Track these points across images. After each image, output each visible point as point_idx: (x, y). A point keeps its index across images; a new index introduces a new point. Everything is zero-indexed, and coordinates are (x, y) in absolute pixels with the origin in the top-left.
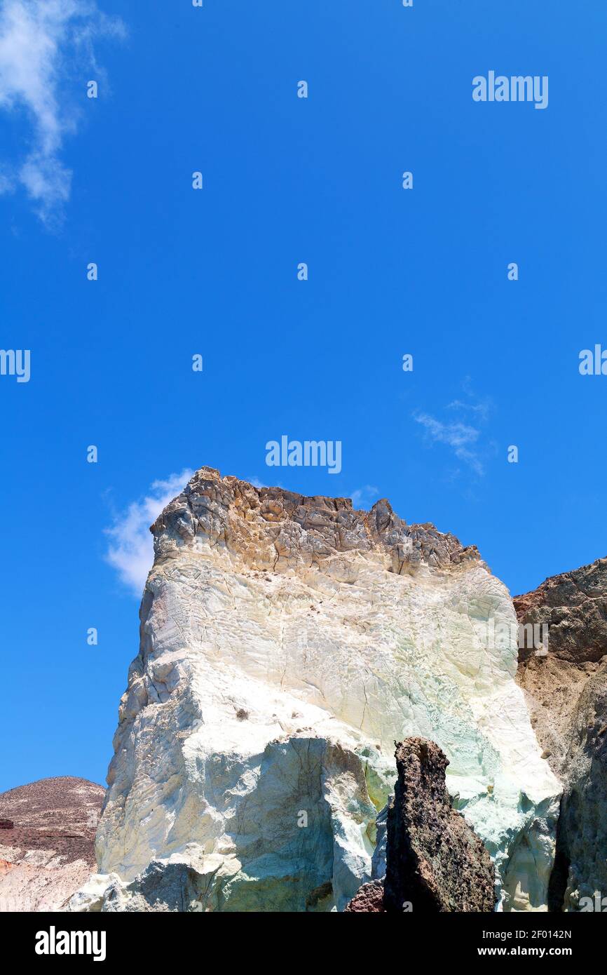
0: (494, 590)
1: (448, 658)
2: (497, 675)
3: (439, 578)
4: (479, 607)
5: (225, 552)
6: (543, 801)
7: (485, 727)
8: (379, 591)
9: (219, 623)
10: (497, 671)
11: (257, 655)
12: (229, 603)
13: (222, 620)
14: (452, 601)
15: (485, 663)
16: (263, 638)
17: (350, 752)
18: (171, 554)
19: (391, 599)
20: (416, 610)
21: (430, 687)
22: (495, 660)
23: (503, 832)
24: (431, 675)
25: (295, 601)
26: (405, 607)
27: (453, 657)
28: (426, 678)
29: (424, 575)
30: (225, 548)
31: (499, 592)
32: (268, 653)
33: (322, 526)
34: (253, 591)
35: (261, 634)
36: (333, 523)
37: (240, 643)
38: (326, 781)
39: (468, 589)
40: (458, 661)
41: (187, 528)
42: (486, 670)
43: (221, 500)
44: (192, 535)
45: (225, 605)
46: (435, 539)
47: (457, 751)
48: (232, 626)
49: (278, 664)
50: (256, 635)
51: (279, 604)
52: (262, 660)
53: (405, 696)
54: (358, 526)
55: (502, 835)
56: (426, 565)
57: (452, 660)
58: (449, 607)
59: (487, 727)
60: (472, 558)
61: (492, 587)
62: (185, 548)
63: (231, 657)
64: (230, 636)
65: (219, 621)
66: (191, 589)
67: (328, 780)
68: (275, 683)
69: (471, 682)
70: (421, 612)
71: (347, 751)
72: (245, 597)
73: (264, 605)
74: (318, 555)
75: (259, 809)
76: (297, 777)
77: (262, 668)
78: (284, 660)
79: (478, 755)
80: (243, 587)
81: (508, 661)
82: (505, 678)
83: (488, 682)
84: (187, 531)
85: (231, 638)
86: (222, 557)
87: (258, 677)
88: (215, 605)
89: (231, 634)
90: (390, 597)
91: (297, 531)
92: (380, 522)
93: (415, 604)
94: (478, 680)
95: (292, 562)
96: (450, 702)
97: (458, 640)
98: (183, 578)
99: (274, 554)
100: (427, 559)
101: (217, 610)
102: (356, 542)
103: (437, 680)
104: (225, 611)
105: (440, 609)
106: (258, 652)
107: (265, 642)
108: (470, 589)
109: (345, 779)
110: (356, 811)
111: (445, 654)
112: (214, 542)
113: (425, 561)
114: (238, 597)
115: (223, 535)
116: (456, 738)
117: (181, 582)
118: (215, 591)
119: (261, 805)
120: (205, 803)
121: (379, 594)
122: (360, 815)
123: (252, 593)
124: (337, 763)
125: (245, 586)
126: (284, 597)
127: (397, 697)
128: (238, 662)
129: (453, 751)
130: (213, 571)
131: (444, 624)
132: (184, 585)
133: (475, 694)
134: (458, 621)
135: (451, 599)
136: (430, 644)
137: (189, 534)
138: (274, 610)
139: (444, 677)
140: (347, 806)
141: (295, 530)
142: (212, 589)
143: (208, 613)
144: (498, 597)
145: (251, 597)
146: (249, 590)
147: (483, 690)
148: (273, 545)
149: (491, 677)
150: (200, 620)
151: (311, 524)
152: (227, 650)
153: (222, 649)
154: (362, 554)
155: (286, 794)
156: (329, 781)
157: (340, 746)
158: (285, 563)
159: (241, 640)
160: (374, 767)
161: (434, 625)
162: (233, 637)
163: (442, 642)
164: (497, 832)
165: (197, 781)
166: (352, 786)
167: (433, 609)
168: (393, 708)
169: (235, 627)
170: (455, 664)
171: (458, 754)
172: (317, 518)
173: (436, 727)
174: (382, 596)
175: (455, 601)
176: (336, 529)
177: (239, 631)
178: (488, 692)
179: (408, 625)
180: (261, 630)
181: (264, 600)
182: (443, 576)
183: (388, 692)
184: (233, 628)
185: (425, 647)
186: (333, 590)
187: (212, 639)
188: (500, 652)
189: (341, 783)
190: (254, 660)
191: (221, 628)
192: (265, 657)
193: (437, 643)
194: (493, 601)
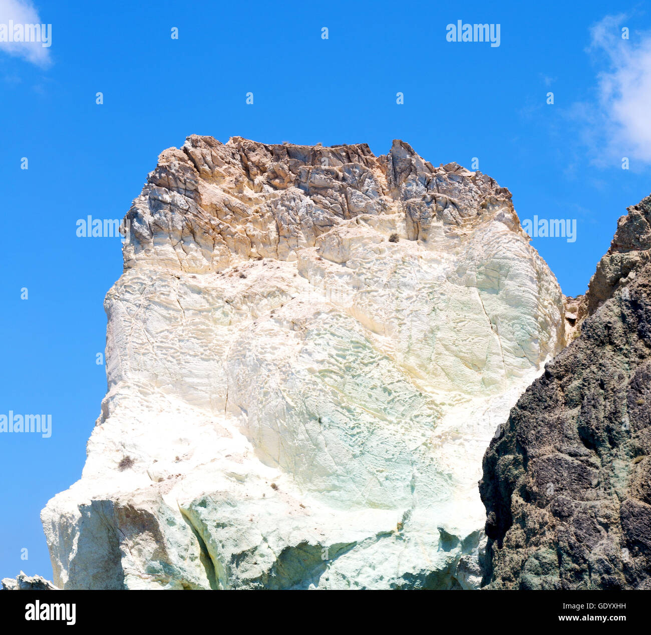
0: (501, 253)
1: (447, 349)
2: (510, 364)
3: (451, 240)
4: (487, 276)
5: (192, 249)
6: (470, 536)
7: (457, 441)
8: (363, 273)
9: (158, 347)
10: (512, 360)
11: (196, 380)
12: (176, 318)
13: (162, 342)
14: (457, 271)
15: (494, 351)
16: (203, 359)
17: (146, 511)
18: (130, 263)
19: (377, 281)
20: (406, 292)
21: (377, 399)
22: (507, 344)
23: (393, 579)
24: (379, 385)
25: (265, 301)
26: (393, 290)
27: (454, 348)
28: (372, 389)
29: (436, 239)
30: (192, 245)
31: (509, 254)
32: (208, 377)
33: (326, 188)
34: (210, 298)
35: (202, 354)
36: (337, 183)
37: (177, 367)
38: (122, 544)
39: (476, 254)
40: (461, 351)
41: (141, 231)
42: (495, 360)
43: (182, 186)
44: (148, 237)
45: (171, 322)
46: (457, 185)
47: (387, 479)
48: (171, 348)
49: (220, 388)
50: (195, 356)
51: (244, 307)
52: (203, 385)
53: (313, 421)
54: (366, 182)
55: (392, 581)
56: (441, 223)
57: (452, 352)
58: (453, 281)
59: (461, 440)
60: (493, 206)
61: (501, 248)
62: (142, 254)
63: (170, 385)
64: (168, 361)
65: (159, 344)
66: (135, 308)
67: (124, 542)
68: (219, 411)
69: (478, 377)
70: (413, 293)
71: (141, 510)
72: (198, 307)
73: (223, 313)
74: (321, 228)
75: (85, 573)
76: (107, 540)
77: (203, 394)
78: (225, 383)
79: (410, 482)
80: (196, 296)
81: (523, 343)
82: (522, 367)
83: (497, 375)
84: (141, 234)
85: (169, 363)
86: (189, 256)
87: (200, 405)
88: (157, 325)
89: (170, 358)
90: (376, 279)
91: (297, 201)
92: (398, 170)
93: (405, 285)
94: (487, 374)
95: (292, 242)
96: (403, 415)
97: (462, 324)
98: (127, 296)
99: (274, 235)
100: (440, 215)
101: (159, 331)
102: (363, 204)
103: (385, 390)
104: (168, 330)
105: (440, 285)
106: (197, 376)
107: (206, 363)
108: (478, 253)
109: (143, 540)
110: (158, 572)
111: (443, 345)
112: (175, 241)
113: (439, 219)
114: (188, 309)
115: (187, 230)
116: (388, 463)
117: (126, 300)
118: (156, 308)
119: (86, 569)
120: (60, 566)
121: (362, 278)
122: (164, 576)
123: (207, 301)
124: (134, 523)
125: (199, 293)
126: (250, 298)
127: (305, 423)
128: (178, 390)
129: (381, 480)
130: (157, 283)
131: (442, 305)
132: (129, 304)
133: (482, 392)
134: (464, 298)
135: (456, 269)
136: (421, 336)
137: (144, 237)
138: (237, 317)
139: (399, 384)
140: (145, 568)
141: (294, 200)
142: (153, 306)
143: (149, 336)
144: (505, 261)
145: (207, 306)
146: (204, 298)
147: (491, 387)
148: (274, 222)
149: (501, 368)
150: (138, 346)
151: (315, 188)
152: (165, 378)
153: (160, 378)
154: (366, 220)
155: (103, 557)
156: (124, 544)
157: (132, 507)
158: (285, 244)
159: (179, 364)
160: (206, 520)
161: (427, 309)
162: (171, 362)
163: (439, 330)
164: (386, 579)
165: (53, 544)
166: (151, 547)
167: (429, 288)
168: (301, 437)
169: (175, 349)
170: (456, 356)
171: (387, 483)
172: (319, 179)
173: (358, 453)
174: (365, 279)
175: (460, 271)
176: (342, 190)
177: (179, 354)
178: (497, 388)
179: (393, 315)
180: (202, 350)
181: (223, 307)
182: (457, 236)
183: (295, 417)
184: (173, 351)
185: (414, 340)
186: (318, 277)
187: (149, 367)
188: (513, 333)
189: (139, 544)
190: (193, 387)
191: (159, 352)
192: (205, 381)
193: (432, 332)
194: (501, 267)
